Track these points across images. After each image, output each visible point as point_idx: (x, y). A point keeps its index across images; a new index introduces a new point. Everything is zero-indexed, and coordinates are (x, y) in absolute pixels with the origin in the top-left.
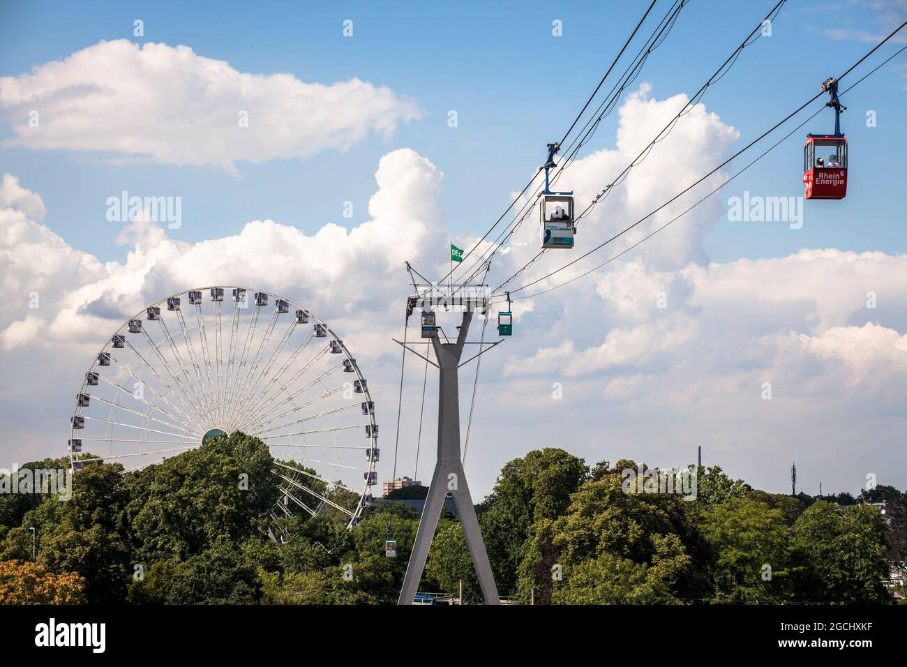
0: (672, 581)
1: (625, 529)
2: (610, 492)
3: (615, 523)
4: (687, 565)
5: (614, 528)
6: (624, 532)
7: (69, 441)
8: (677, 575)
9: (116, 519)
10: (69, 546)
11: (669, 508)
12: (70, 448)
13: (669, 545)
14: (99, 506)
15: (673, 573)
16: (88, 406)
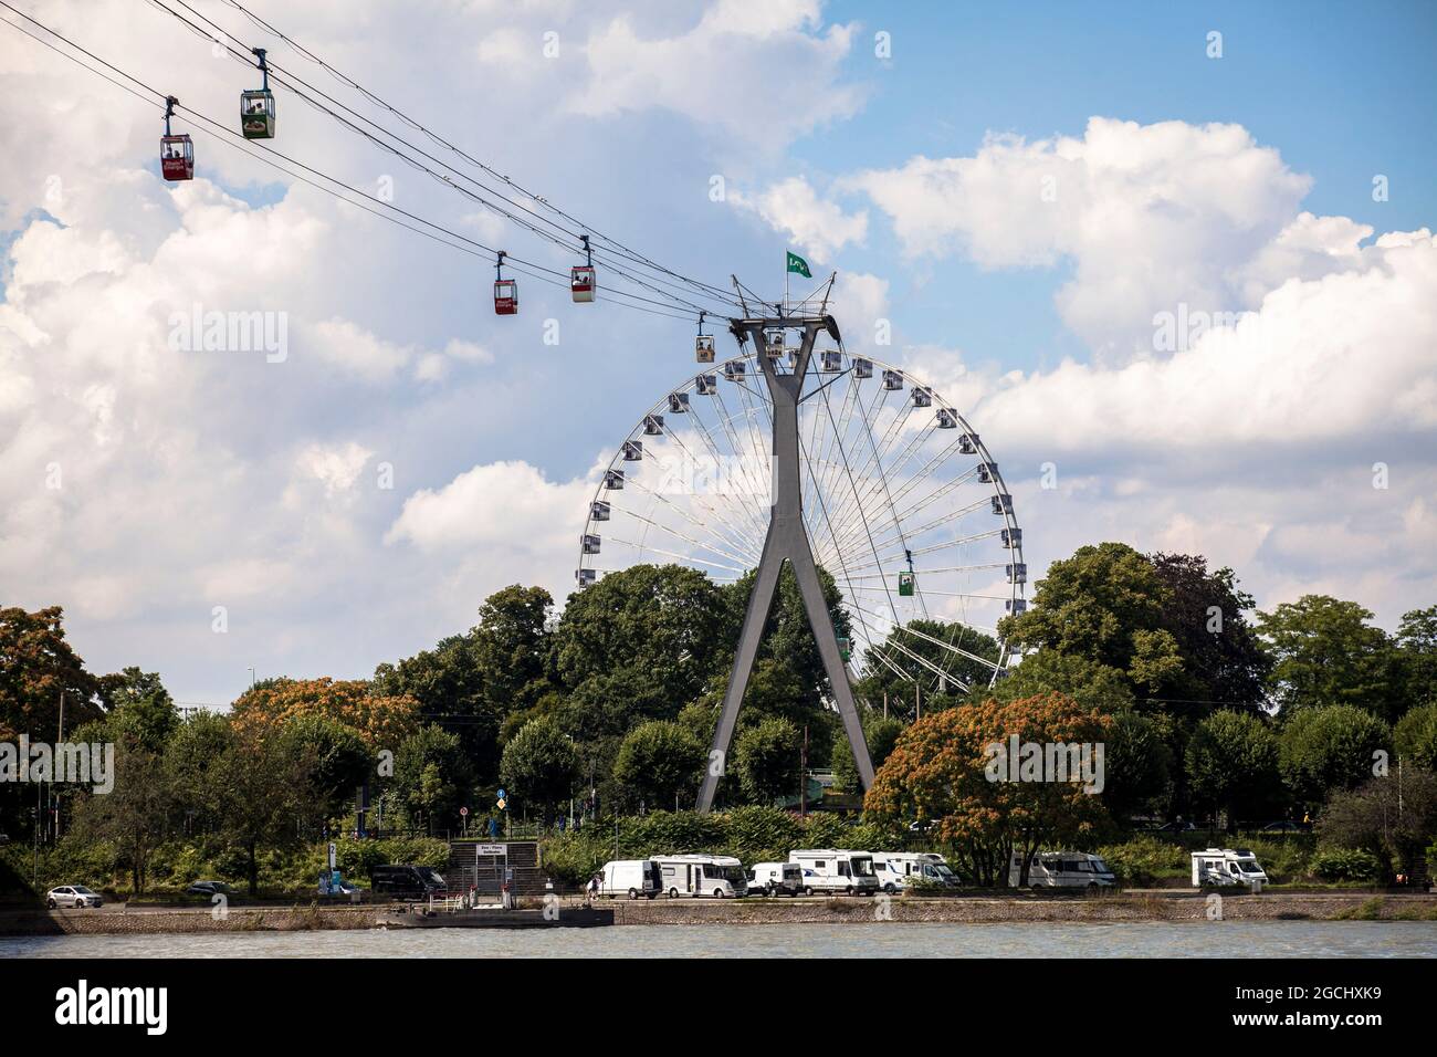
0: (1154, 688)
1: (1097, 624)
2: (1082, 577)
3: (1083, 616)
4: (1175, 669)
5: (1082, 622)
6: (1095, 627)
7: (577, 572)
8: (1161, 681)
9: (544, 660)
10: (417, 670)
11: (1163, 597)
12: (577, 582)
13: (1156, 645)
14: (523, 643)
15: (1154, 678)
16: (608, 519)
